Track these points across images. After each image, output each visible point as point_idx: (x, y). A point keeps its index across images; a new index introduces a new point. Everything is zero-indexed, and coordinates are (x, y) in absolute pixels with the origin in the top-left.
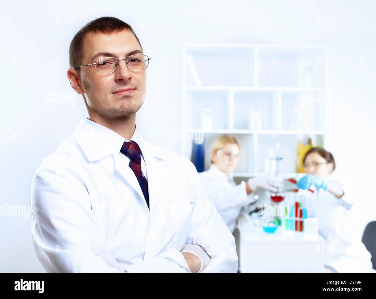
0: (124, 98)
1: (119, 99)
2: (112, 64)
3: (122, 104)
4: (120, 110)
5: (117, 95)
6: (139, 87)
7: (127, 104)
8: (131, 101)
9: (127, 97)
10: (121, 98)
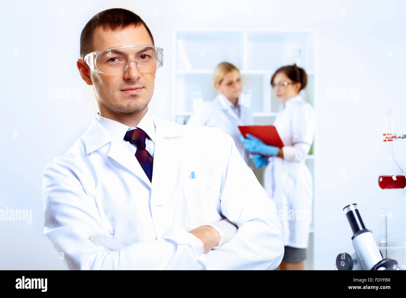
0: (132, 97)
1: (126, 97)
2: (122, 61)
3: (129, 102)
4: (127, 108)
5: (125, 93)
6: (147, 85)
7: (134, 104)
8: (138, 99)
9: (134, 96)
10: (129, 97)
